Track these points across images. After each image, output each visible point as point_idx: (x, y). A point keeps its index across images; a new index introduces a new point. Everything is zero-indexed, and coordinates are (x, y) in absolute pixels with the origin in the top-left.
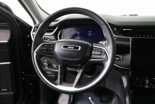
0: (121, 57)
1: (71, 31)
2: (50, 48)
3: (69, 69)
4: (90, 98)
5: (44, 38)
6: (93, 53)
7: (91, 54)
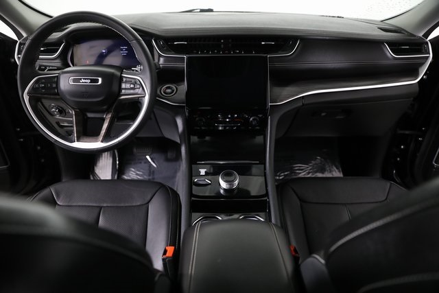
0: (173, 86)
1: (91, 47)
2: (51, 85)
3: (90, 115)
4: (148, 157)
5: (40, 66)
6: (123, 86)
7: (120, 89)
